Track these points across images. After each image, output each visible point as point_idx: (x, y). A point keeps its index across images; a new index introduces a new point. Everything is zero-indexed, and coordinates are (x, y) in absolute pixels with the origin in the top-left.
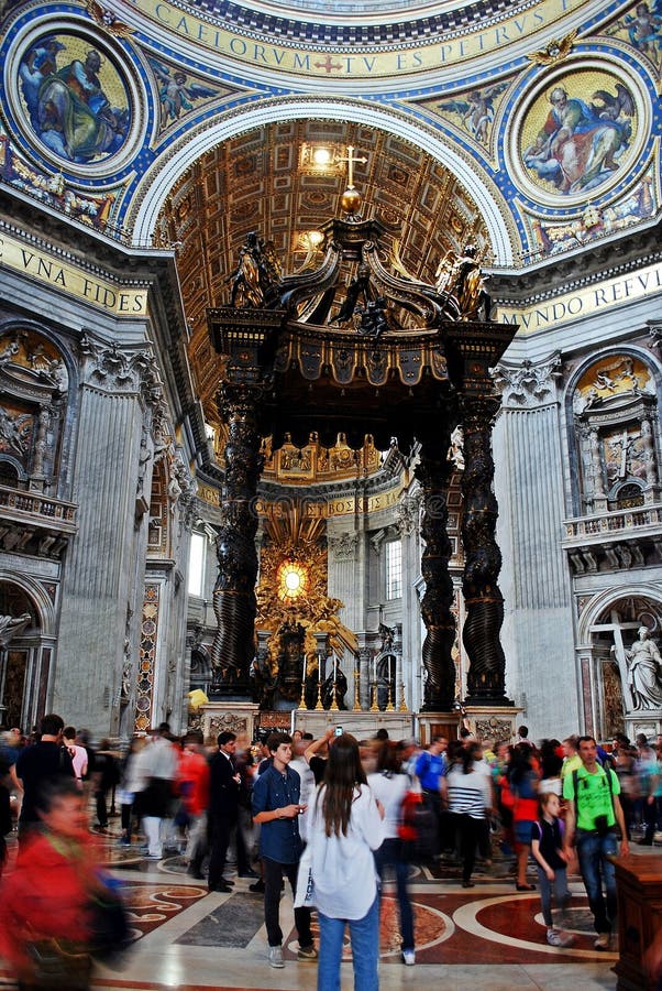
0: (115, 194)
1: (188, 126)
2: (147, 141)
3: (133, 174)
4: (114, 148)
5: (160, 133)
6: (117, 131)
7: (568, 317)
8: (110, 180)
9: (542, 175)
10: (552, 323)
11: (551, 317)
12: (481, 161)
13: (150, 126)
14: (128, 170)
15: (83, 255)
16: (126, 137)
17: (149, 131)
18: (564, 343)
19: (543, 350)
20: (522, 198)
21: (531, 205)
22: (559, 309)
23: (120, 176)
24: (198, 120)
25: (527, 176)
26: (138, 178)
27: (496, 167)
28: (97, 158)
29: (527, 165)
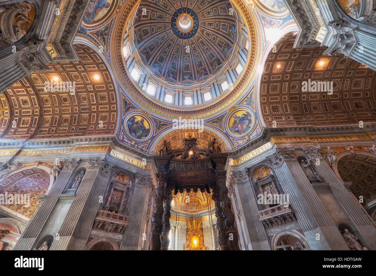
0: (146, 144)
1: (162, 131)
2: (153, 134)
3: (150, 140)
4: (146, 136)
5: (156, 133)
6: (147, 133)
7: (247, 159)
8: (145, 142)
9: (235, 132)
10: (243, 161)
11: (243, 160)
12: (222, 131)
13: (154, 131)
14: (149, 140)
15: (137, 156)
16: (149, 134)
17: (154, 132)
18: (247, 166)
19: (243, 168)
20: (232, 137)
21: (234, 138)
22: (244, 158)
23: (147, 141)
24: (163, 130)
25: (232, 132)
26: (151, 141)
27: (225, 132)
28: (143, 138)
29: (231, 131)
